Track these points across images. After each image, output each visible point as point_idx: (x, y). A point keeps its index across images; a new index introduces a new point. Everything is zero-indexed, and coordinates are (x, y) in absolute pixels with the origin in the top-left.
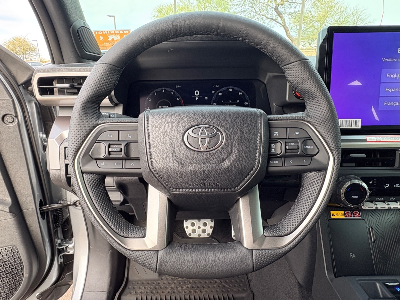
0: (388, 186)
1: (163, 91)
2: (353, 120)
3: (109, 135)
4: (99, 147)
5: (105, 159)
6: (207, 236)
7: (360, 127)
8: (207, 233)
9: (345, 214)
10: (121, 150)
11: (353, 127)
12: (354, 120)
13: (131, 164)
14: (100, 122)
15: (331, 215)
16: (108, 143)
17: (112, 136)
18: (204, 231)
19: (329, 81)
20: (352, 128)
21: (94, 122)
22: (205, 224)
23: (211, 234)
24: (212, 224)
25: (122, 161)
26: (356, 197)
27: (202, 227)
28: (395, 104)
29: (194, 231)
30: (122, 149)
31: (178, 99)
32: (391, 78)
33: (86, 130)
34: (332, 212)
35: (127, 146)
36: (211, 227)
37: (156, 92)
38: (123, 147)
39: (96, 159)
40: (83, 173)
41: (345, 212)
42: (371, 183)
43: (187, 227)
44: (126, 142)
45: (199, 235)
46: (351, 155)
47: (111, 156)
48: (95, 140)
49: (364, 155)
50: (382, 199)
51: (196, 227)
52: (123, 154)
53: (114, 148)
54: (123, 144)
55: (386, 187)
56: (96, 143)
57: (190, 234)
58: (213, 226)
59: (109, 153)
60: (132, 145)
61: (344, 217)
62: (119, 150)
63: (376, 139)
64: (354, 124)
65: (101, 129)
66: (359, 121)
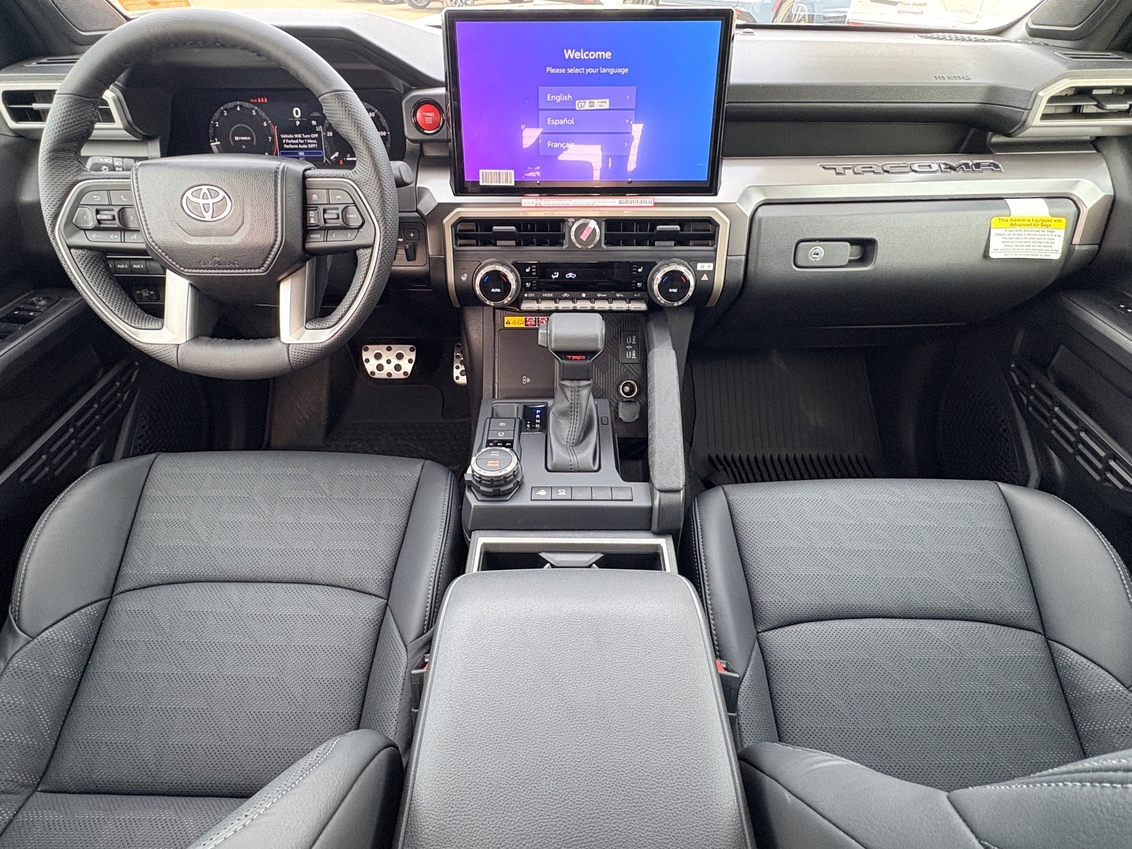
0: (557, 276)
1: (238, 109)
2: (501, 171)
3: (95, 197)
4: (85, 214)
5: (95, 229)
6: (403, 377)
7: (513, 184)
8: (402, 371)
9: (526, 321)
10: (114, 219)
11: (503, 184)
12: (503, 172)
13: (132, 237)
14: (80, 178)
15: (506, 322)
16: (95, 208)
17: (99, 198)
18: (398, 368)
19: (456, 106)
20: (501, 184)
21: (70, 179)
22: (400, 356)
23: (409, 372)
24: (413, 356)
25: (120, 232)
26: (499, 290)
27: (395, 362)
28: (564, 145)
29: (380, 367)
30: (114, 216)
31: (265, 124)
32: (554, 101)
33: (61, 190)
34: (506, 319)
35: (122, 211)
36: (410, 361)
37: (225, 109)
38: (115, 213)
39: (85, 230)
40: (70, 247)
41: (526, 319)
42: (528, 270)
43: (367, 361)
44: (120, 207)
45: (389, 374)
46: (494, 228)
47: (102, 226)
48: (77, 204)
49: (513, 228)
50: (551, 295)
51: (383, 361)
52: (117, 224)
53: (104, 216)
54: (117, 209)
55: (554, 277)
56: (79, 209)
57: (373, 373)
58: (414, 359)
59: (99, 221)
60: (129, 211)
61: (523, 326)
62: (110, 217)
63: (535, 203)
64: (503, 177)
65: (83, 189)
66: (510, 173)
